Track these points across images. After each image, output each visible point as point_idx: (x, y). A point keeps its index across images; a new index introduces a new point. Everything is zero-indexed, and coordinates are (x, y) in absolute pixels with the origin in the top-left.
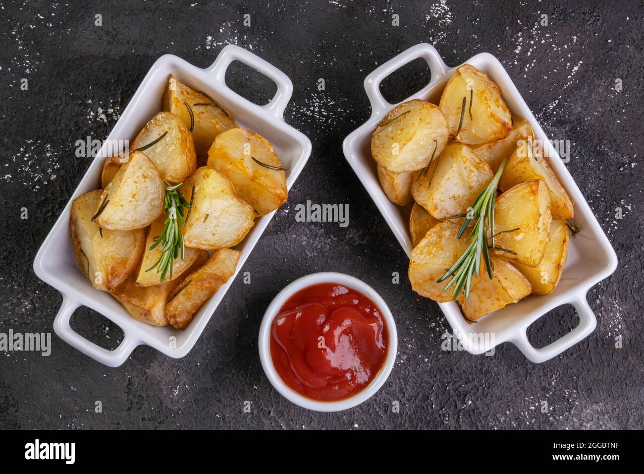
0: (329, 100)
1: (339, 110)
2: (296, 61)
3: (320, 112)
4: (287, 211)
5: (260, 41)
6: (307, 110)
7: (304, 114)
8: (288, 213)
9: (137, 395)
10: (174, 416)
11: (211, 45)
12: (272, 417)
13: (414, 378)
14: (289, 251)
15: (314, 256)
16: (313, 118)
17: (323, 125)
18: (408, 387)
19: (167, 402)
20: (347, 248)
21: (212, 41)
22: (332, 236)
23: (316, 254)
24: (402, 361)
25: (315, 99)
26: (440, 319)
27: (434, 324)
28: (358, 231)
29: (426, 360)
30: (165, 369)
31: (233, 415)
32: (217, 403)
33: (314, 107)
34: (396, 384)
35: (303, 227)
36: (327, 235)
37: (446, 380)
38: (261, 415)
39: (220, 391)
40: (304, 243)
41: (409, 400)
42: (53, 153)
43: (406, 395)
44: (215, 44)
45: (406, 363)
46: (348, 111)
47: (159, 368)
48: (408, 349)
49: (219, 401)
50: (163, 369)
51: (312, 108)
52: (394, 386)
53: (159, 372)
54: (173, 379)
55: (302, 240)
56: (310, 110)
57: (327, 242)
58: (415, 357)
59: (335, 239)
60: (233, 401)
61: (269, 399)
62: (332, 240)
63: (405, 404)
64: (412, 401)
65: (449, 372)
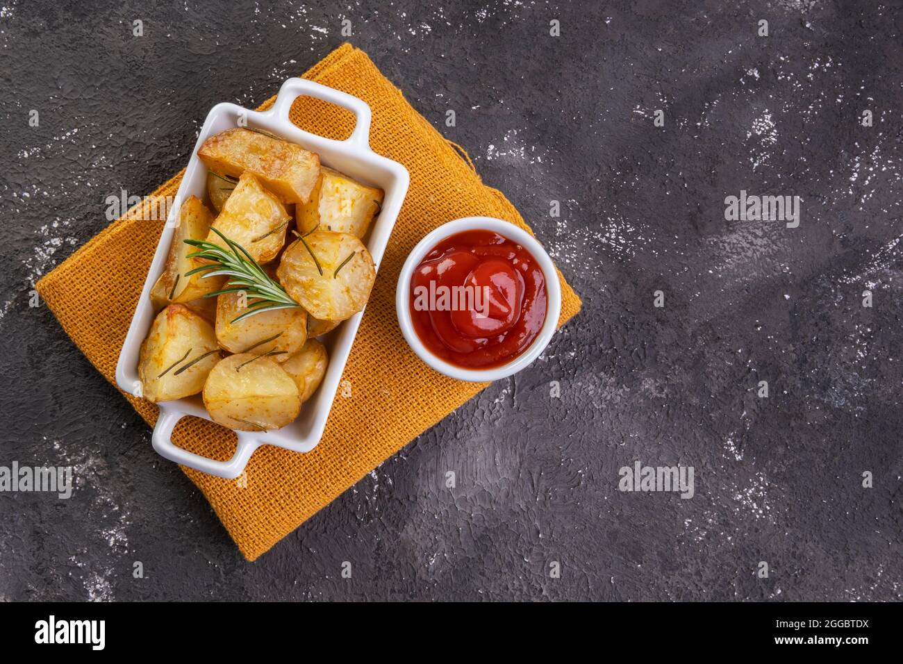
0: (628, 226)
1: (639, 238)
2: (592, 178)
3: (617, 240)
4: (573, 354)
5: (550, 153)
6: (602, 237)
7: (597, 241)
9: (387, 561)
10: (429, 589)
11: (493, 156)
12: (544, 596)
13: (714, 559)
16: (608, 246)
17: (620, 255)
18: (706, 569)
19: (422, 573)
20: (642, 401)
21: (494, 151)
22: (624, 386)
24: (700, 538)
25: (612, 224)
26: (747, 491)
28: (656, 381)
29: (729, 538)
30: (420, 533)
31: (498, 592)
32: (480, 576)
33: (611, 233)
34: (692, 565)
35: (591, 374)
36: (618, 384)
37: (751, 564)
38: (531, 593)
39: (483, 562)
41: (706, 585)
43: (704, 579)
44: (497, 155)
45: (705, 540)
46: (650, 240)
47: (414, 531)
48: (708, 524)
49: (483, 574)
50: (418, 533)
51: (608, 235)
52: (690, 566)
53: (413, 536)
54: (430, 545)
56: (606, 237)
57: (618, 393)
58: (717, 534)
59: (628, 390)
60: (498, 575)
61: (541, 575)
62: (624, 390)
63: (701, 590)
64: (710, 586)
65: (756, 554)
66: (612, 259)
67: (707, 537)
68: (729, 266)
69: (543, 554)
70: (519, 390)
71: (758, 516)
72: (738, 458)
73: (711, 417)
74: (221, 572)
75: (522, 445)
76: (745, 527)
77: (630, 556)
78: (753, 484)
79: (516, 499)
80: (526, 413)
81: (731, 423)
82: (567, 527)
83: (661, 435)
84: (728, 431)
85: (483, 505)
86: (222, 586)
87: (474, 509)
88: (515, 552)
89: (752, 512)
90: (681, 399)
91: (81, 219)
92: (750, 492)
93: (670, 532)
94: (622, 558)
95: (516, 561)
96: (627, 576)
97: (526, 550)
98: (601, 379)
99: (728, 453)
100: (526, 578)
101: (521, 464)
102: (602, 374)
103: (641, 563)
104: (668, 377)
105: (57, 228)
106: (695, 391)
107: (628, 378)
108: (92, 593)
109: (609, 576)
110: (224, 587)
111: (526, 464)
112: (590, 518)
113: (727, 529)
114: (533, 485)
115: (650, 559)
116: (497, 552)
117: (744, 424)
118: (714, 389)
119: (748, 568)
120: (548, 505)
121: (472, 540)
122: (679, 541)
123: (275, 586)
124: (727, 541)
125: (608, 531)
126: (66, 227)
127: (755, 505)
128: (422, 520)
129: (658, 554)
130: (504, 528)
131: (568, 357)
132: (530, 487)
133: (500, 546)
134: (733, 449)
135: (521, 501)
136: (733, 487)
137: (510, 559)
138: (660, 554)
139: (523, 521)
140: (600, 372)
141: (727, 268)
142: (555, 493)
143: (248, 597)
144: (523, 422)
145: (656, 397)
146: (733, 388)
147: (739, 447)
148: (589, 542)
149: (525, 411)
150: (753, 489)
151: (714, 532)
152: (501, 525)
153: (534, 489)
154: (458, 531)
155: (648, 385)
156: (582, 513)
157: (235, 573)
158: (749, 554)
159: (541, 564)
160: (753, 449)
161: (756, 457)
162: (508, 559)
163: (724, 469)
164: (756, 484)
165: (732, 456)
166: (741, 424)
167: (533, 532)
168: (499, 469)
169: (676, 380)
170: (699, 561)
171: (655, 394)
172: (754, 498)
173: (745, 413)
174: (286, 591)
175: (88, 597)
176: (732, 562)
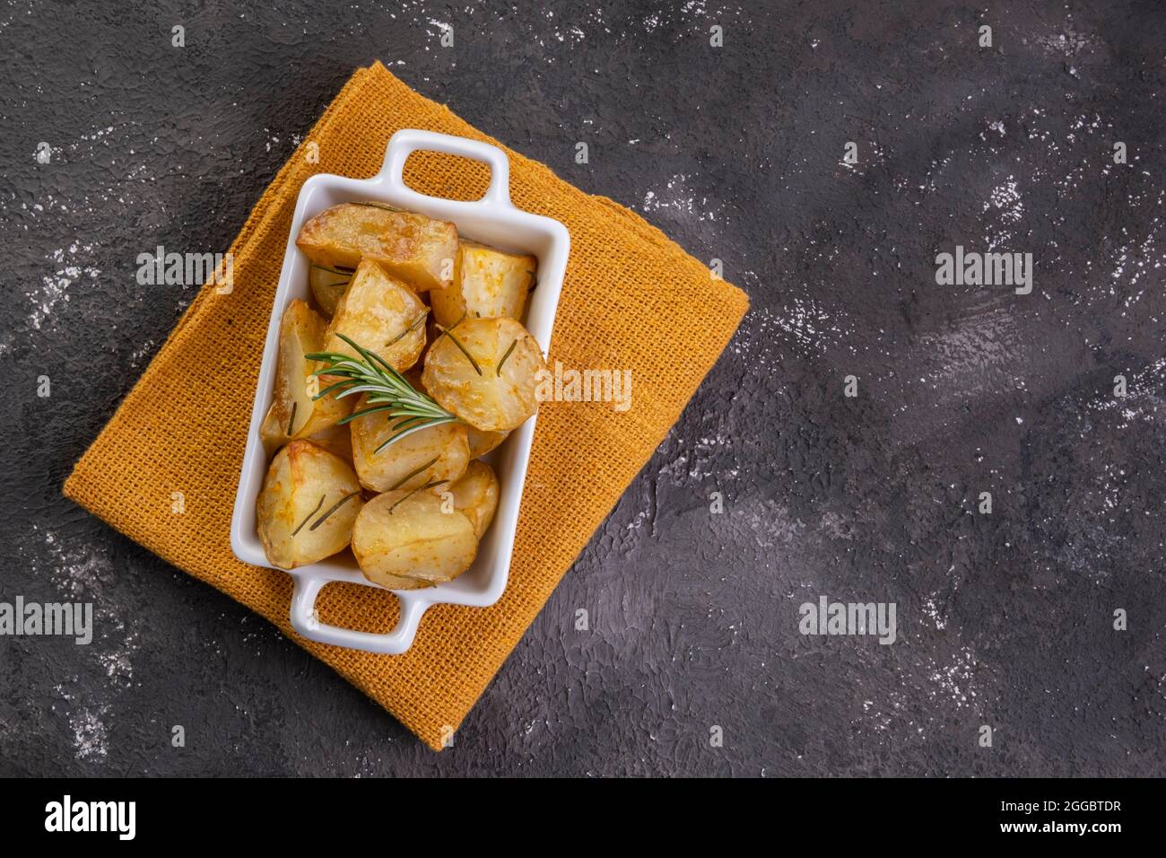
66: (796, 354)
67: (892, 726)
68: (947, 374)
69: (674, 732)
70: (661, 515)
71: (959, 704)
72: (940, 626)
73: (908, 569)
74: (252, 722)
75: (659, 587)
76: (942, 717)
77: (788, 743)
78: (957, 662)
79: (646, 656)
80: (668, 545)
81: (935, 579)
82: (710, 699)
83: (842, 588)
84: (929, 590)
85: (601, 660)
86: (251, 740)
87: (590, 665)
88: (639, 726)
89: (952, 698)
90: (871, 543)
91: (106, 245)
92: (952, 671)
93: (844, 716)
94: (779, 745)
95: (638, 738)
96: (782, 768)
97: (653, 725)
98: (769, 509)
99: (927, 618)
100: (651, 761)
101: (655, 612)
102: (771, 502)
103: (803, 754)
104: (857, 512)
105: (75, 255)
106: (891, 534)
107: (804, 510)
108: (80, 736)
109: (759, 767)
110: (254, 742)
111: (661, 612)
112: (741, 690)
113: (919, 718)
114: (669, 641)
115: (814, 750)
116: (615, 725)
117: (951, 583)
118: (916, 533)
119: (942, 772)
120: (687, 668)
121: (583, 706)
122: (855, 729)
123: (321, 746)
124: (917, 734)
125: (762, 708)
126: (87, 254)
127: (957, 689)
128: (519, 674)
129: (825, 744)
130: (627, 693)
131: (728, 476)
132: (666, 643)
133: (619, 717)
134: (933, 613)
135: (652, 660)
136: (930, 664)
137: (631, 735)
138: (828, 744)
139: (652, 686)
140: (768, 500)
141: (944, 377)
142: (697, 653)
143: (284, 757)
144: (663, 556)
145: (839, 538)
146: (941, 534)
147: (942, 612)
148: (737, 720)
149: (666, 542)
150: (956, 668)
151: (901, 720)
152: (623, 690)
153: (670, 646)
154: (566, 693)
155: (830, 521)
156: (731, 681)
157: (270, 724)
158: (944, 754)
159: (671, 744)
160: (960, 615)
161: (964, 626)
162: (629, 734)
163: (920, 638)
164: (961, 662)
165: (932, 622)
166: (947, 581)
167: (664, 701)
168: (626, 616)
169: (866, 518)
170: (878, 756)
171: (837, 534)
172: (957, 680)
173: (953, 567)
174: (335, 753)
175: (74, 740)
176: (922, 762)
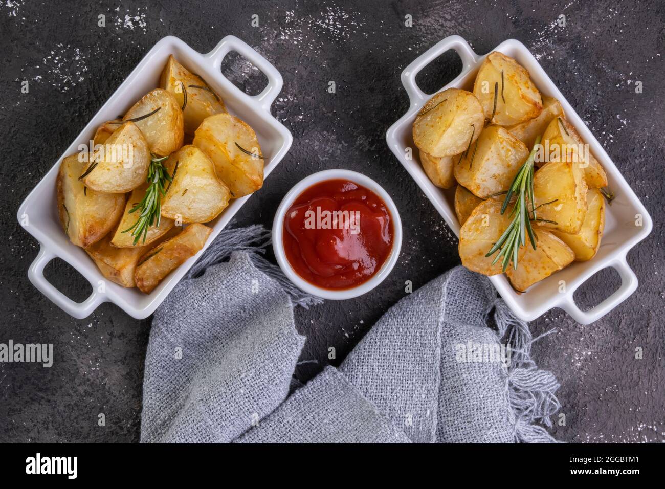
8: (302, 119)
14: (302, 155)
15: (326, 160)
23: (328, 158)
27: (438, 228)
40: (316, 148)
42: (81, 57)
55: (315, 145)
